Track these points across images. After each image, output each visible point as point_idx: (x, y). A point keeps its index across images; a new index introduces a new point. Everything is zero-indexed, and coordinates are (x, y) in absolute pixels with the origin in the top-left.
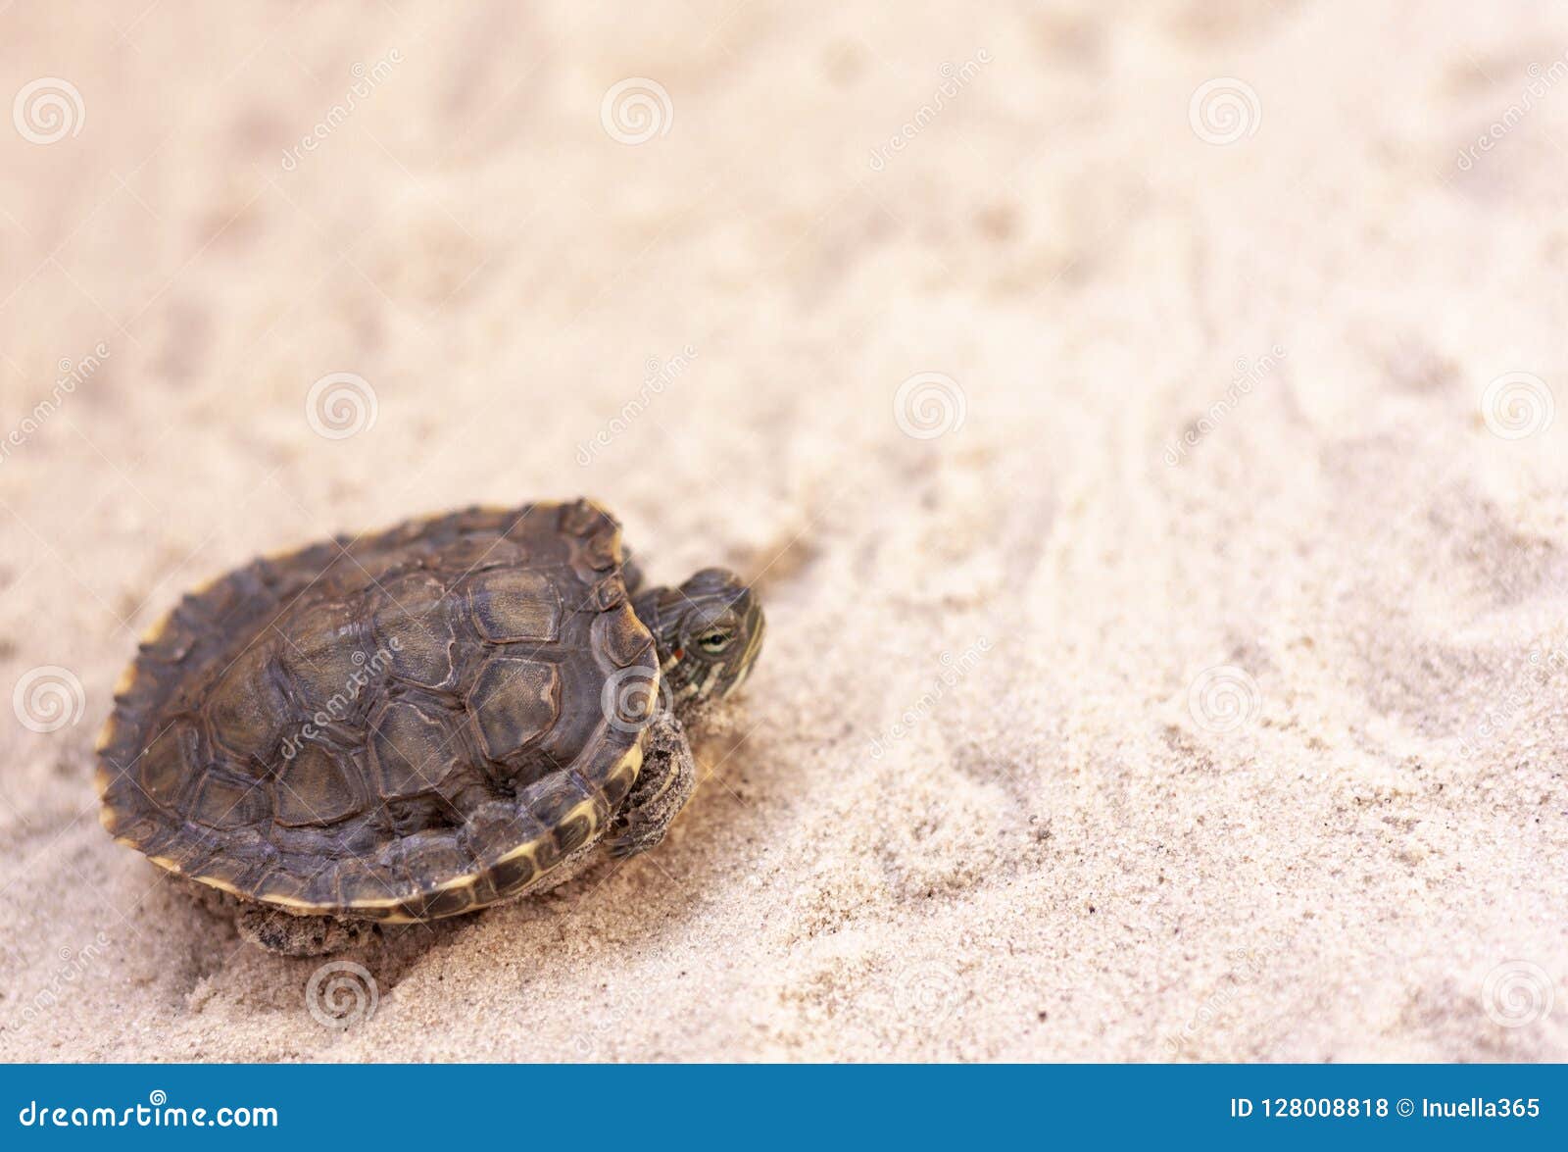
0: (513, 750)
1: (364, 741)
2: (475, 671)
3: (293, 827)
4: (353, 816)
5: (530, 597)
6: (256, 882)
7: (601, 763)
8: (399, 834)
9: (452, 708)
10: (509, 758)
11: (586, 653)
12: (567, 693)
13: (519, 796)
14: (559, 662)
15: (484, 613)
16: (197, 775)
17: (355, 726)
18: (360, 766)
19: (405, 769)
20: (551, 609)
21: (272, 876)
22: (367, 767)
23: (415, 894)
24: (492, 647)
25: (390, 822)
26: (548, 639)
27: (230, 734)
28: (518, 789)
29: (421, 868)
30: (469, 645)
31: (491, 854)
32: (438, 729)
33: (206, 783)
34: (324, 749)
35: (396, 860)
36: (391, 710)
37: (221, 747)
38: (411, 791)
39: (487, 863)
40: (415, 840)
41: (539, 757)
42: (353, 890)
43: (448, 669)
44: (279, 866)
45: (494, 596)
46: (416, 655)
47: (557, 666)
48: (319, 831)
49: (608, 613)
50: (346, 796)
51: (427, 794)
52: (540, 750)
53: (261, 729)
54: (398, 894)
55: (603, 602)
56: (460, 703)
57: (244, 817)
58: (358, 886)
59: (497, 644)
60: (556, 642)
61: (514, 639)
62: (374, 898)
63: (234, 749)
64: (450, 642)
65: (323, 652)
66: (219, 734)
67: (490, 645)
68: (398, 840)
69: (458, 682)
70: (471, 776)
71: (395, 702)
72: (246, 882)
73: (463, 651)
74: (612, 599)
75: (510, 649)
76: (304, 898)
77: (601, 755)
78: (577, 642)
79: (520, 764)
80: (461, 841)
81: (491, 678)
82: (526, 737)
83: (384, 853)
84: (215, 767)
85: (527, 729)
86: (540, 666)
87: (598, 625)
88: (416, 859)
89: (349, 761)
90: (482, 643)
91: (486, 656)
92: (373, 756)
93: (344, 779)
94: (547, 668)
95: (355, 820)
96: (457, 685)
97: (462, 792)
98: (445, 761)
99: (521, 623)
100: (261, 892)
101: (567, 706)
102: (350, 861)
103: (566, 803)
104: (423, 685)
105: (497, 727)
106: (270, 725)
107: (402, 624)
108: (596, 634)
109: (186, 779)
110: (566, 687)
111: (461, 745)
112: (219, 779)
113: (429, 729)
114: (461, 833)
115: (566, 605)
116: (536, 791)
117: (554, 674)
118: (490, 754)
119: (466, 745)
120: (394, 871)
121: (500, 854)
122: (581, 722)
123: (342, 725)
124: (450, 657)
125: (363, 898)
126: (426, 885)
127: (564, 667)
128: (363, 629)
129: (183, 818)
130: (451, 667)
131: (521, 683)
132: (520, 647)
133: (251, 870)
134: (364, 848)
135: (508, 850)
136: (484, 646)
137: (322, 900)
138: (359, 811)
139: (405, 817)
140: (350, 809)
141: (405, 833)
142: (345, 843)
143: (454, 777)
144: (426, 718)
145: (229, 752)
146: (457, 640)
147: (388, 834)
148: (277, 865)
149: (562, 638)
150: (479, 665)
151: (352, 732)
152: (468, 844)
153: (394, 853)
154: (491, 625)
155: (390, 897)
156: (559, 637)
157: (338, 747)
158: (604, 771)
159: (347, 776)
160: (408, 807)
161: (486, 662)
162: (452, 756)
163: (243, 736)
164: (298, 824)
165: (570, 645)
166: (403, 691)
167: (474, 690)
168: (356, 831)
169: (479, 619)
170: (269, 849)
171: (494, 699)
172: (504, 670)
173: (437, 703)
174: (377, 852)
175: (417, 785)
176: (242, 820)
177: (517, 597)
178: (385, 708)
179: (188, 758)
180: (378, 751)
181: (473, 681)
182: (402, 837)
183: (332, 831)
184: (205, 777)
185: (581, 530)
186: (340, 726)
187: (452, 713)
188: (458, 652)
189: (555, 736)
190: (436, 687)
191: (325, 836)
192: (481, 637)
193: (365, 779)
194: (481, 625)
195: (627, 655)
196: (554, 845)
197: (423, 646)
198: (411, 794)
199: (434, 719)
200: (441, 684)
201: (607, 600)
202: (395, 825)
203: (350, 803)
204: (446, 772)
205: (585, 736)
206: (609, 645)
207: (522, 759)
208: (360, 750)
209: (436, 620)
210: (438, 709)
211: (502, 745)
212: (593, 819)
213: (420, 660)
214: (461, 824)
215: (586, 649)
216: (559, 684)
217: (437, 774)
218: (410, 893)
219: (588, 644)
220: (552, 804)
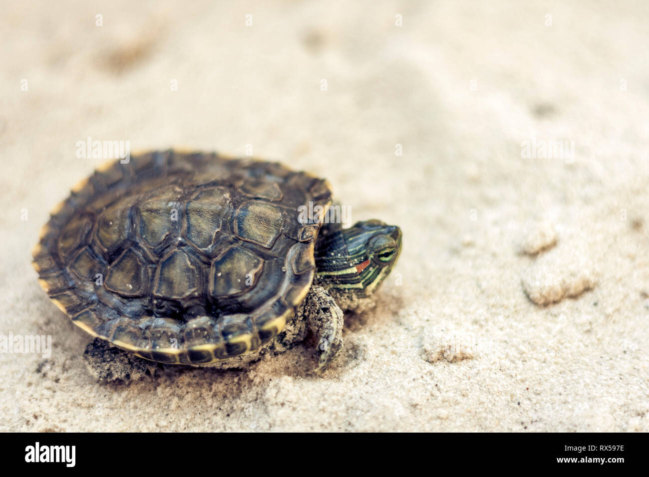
0: (224, 295)
1: (158, 262)
2: (223, 249)
3: (109, 291)
4: (137, 297)
5: (267, 221)
6: (78, 312)
7: (263, 319)
8: (155, 315)
9: (205, 263)
10: (221, 298)
11: (282, 260)
12: (263, 277)
13: (219, 319)
14: (267, 259)
15: (240, 221)
16: (80, 247)
17: (156, 254)
18: (150, 274)
19: (170, 284)
20: (275, 231)
21: (87, 312)
22: (153, 276)
23: (147, 349)
24: (236, 240)
25: (153, 308)
26: (266, 246)
27: (102, 232)
28: (221, 315)
29: (157, 337)
30: (225, 235)
31: (193, 343)
32: (193, 271)
33: (83, 252)
34: (138, 259)
35: (147, 328)
36: (175, 253)
37: (96, 238)
38: (168, 296)
39: (189, 347)
40: (161, 321)
41: (236, 304)
42: (119, 335)
43: (210, 243)
44: (94, 307)
45: (250, 215)
46: (199, 229)
47: (264, 262)
48: (120, 298)
49: (303, 244)
50: (138, 286)
51: (174, 301)
52: (237, 301)
53: (115, 237)
54: (140, 346)
55: (302, 237)
56: (209, 262)
57: (91, 276)
58: (123, 333)
59: (240, 239)
60: (269, 249)
61: (249, 240)
62: (127, 343)
63: (101, 241)
64: (218, 230)
65: (156, 211)
66: (98, 231)
67: (236, 238)
68: (153, 318)
69: (213, 251)
70: (200, 300)
71: (179, 249)
72: (73, 310)
73: (222, 236)
74: (307, 238)
75: (245, 245)
76: (94, 330)
77: (265, 315)
78: (280, 253)
79: (226, 304)
80: (182, 331)
81: (229, 255)
82: (233, 291)
83: (144, 322)
84: (90, 246)
85: (236, 288)
86: (256, 259)
87: (295, 248)
88: (157, 331)
89: (146, 270)
90: (233, 236)
91: (231, 243)
92: (158, 271)
93: (140, 278)
94: (259, 260)
95: (137, 300)
96: (212, 253)
97: (193, 306)
98: (190, 288)
99: (256, 233)
100: (76, 319)
101: (260, 284)
102: (126, 319)
103: (239, 332)
104: (195, 246)
105: (222, 281)
106: (120, 236)
107: (199, 212)
108: (292, 253)
109: (75, 246)
110: (264, 273)
111: (201, 284)
112: (89, 252)
113: (188, 270)
114: (184, 326)
115: (283, 232)
116: (228, 320)
117: (261, 265)
118: (213, 293)
119: (203, 283)
120: (144, 333)
121: (196, 345)
122: (263, 294)
123: (151, 250)
124: (214, 237)
125: (122, 341)
126: (154, 346)
127: (268, 264)
128: (181, 207)
129: (66, 265)
130: (213, 242)
131: (242, 264)
132: (250, 245)
133: (80, 305)
134: (137, 316)
135: (201, 344)
136: (233, 238)
137: (102, 334)
138: (141, 296)
139: (162, 308)
140: (137, 293)
141: (158, 316)
142: (129, 310)
143: (191, 297)
144: (189, 263)
145: (98, 242)
146: (221, 230)
147: (150, 313)
148: (93, 307)
149: (274, 248)
150: (226, 246)
151: (154, 256)
152: (184, 334)
153: (148, 324)
154: (240, 228)
155: (135, 345)
156: (272, 247)
157: (144, 261)
158: (262, 324)
159: (142, 277)
160: (165, 303)
161: (230, 246)
162: (194, 287)
163: (107, 236)
164: (112, 290)
165: (276, 253)
166: (185, 245)
167: (219, 258)
168: (136, 306)
169: (237, 224)
170: (94, 298)
171: (227, 266)
172: (237, 254)
173: (198, 257)
174: (141, 320)
175: (172, 295)
176: (90, 277)
177: (262, 219)
178: (173, 250)
179: (82, 236)
180: (161, 271)
181: (220, 253)
182: (156, 317)
183: (125, 301)
184: (83, 249)
185: (316, 195)
186: (149, 251)
187: (204, 266)
188: (220, 236)
189: (247, 296)
190: (201, 249)
191: (121, 302)
192: (233, 233)
193: (149, 282)
194: (237, 227)
195: (300, 269)
196: (225, 350)
197: (204, 226)
198: (167, 298)
199: (193, 265)
200: (204, 249)
201: (305, 237)
202: (155, 310)
203: (138, 290)
204: (188, 294)
205: (262, 302)
206: (294, 261)
207: (227, 302)
208: (154, 266)
209: (216, 216)
210: (198, 261)
211: (220, 290)
212: (249, 345)
213: (199, 233)
214: (185, 322)
215: (283, 258)
216: (261, 271)
217: (183, 293)
218: (145, 347)
219: (285, 255)
220: (232, 330)
